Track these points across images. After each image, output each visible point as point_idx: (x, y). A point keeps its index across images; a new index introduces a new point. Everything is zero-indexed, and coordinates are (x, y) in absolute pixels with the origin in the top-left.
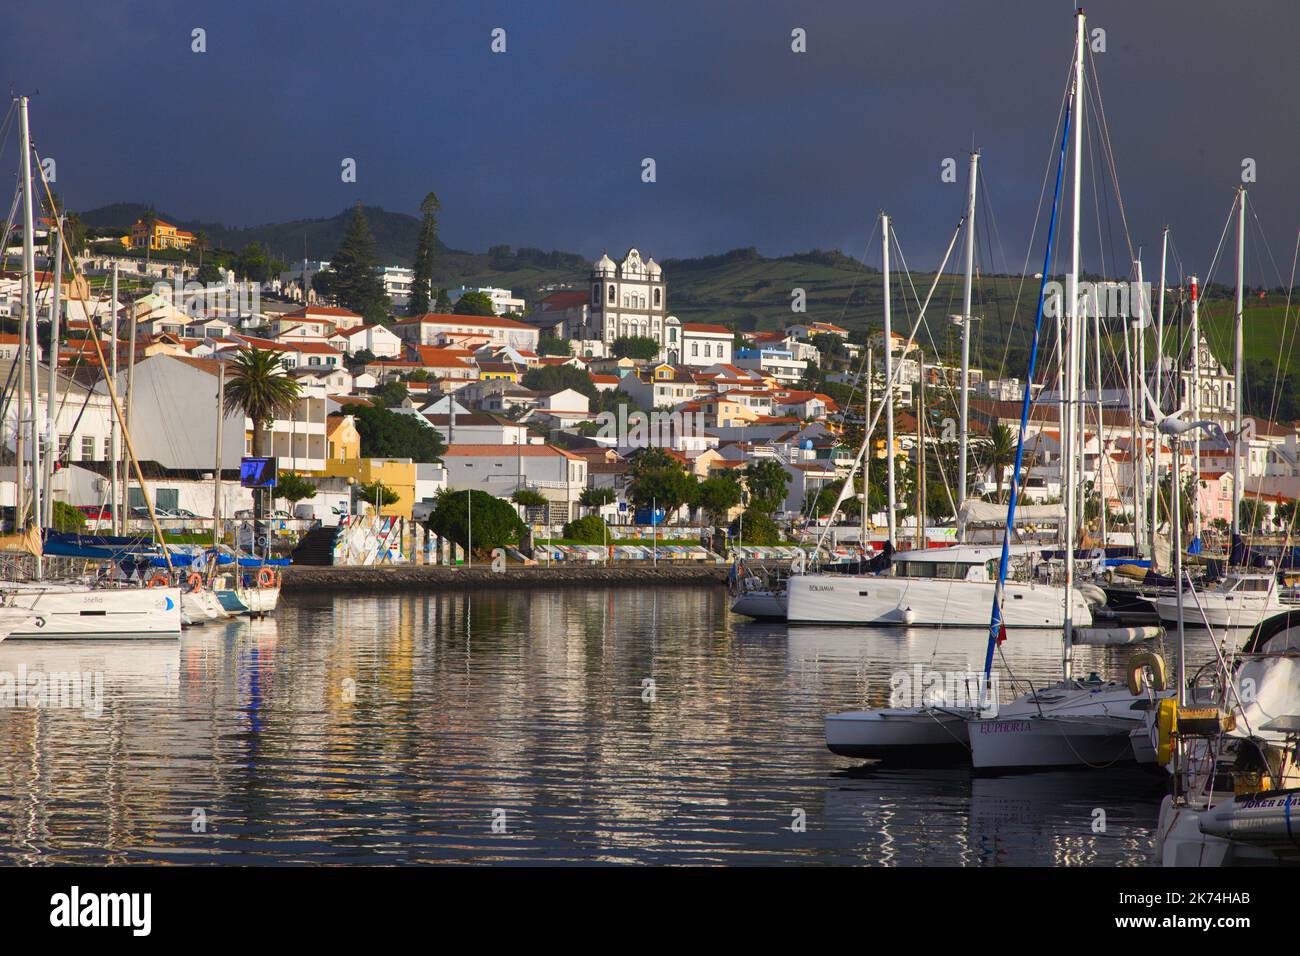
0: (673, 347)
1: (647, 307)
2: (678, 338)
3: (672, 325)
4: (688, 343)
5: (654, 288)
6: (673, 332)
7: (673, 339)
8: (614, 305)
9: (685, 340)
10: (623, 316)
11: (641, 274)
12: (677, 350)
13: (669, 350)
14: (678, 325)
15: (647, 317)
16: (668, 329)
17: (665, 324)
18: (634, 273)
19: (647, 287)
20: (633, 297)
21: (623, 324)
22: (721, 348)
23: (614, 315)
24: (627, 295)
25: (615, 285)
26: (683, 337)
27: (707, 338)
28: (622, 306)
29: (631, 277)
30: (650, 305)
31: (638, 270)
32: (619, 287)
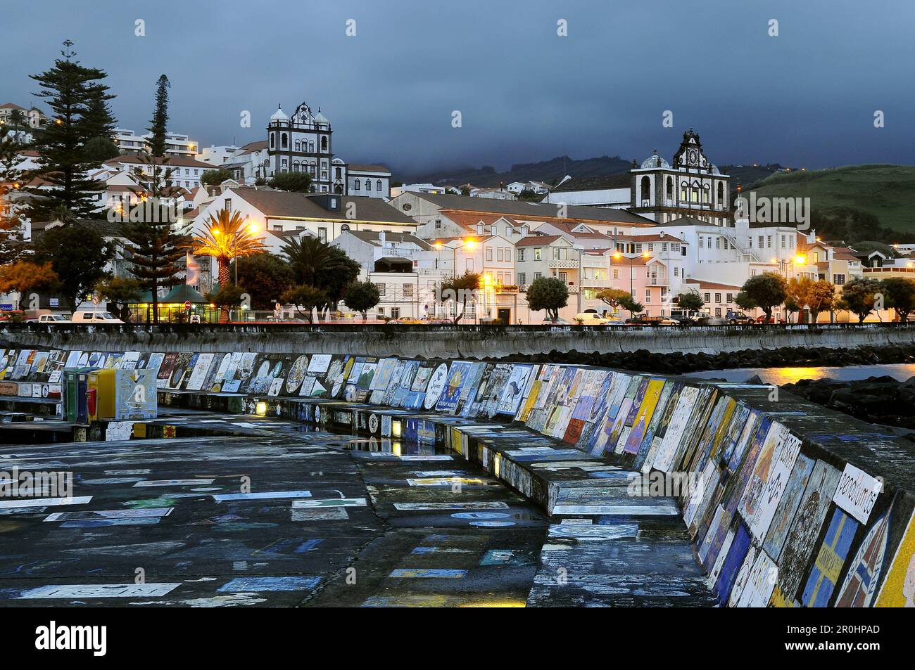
0: (338, 183)
1: (315, 151)
2: (343, 176)
3: (338, 165)
4: (352, 180)
5: (321, 136)
6: (339, 171)
7: (338, 176)
8: (287, 149)
9: (349, 177)
10: (294, 158)
11: (310, 125)
12: (343, 185)
13: (335, 185)
14: (343, 165)
15: (315, 159)
16: (334, 169)
17: (332, 165)
18: (304, 124)
19: (315, 135)
20: (303, 143)
21: (295, 164)
22: (379, 183)
23: (287, 157)
24: (297, 141)
25: (287, 133)
26: (347, 175)
27: (367, 176)
28: (293, 150)
29: (300, 127)
30: (318, 149)
31: (307, 122)
32: (290, 135)
